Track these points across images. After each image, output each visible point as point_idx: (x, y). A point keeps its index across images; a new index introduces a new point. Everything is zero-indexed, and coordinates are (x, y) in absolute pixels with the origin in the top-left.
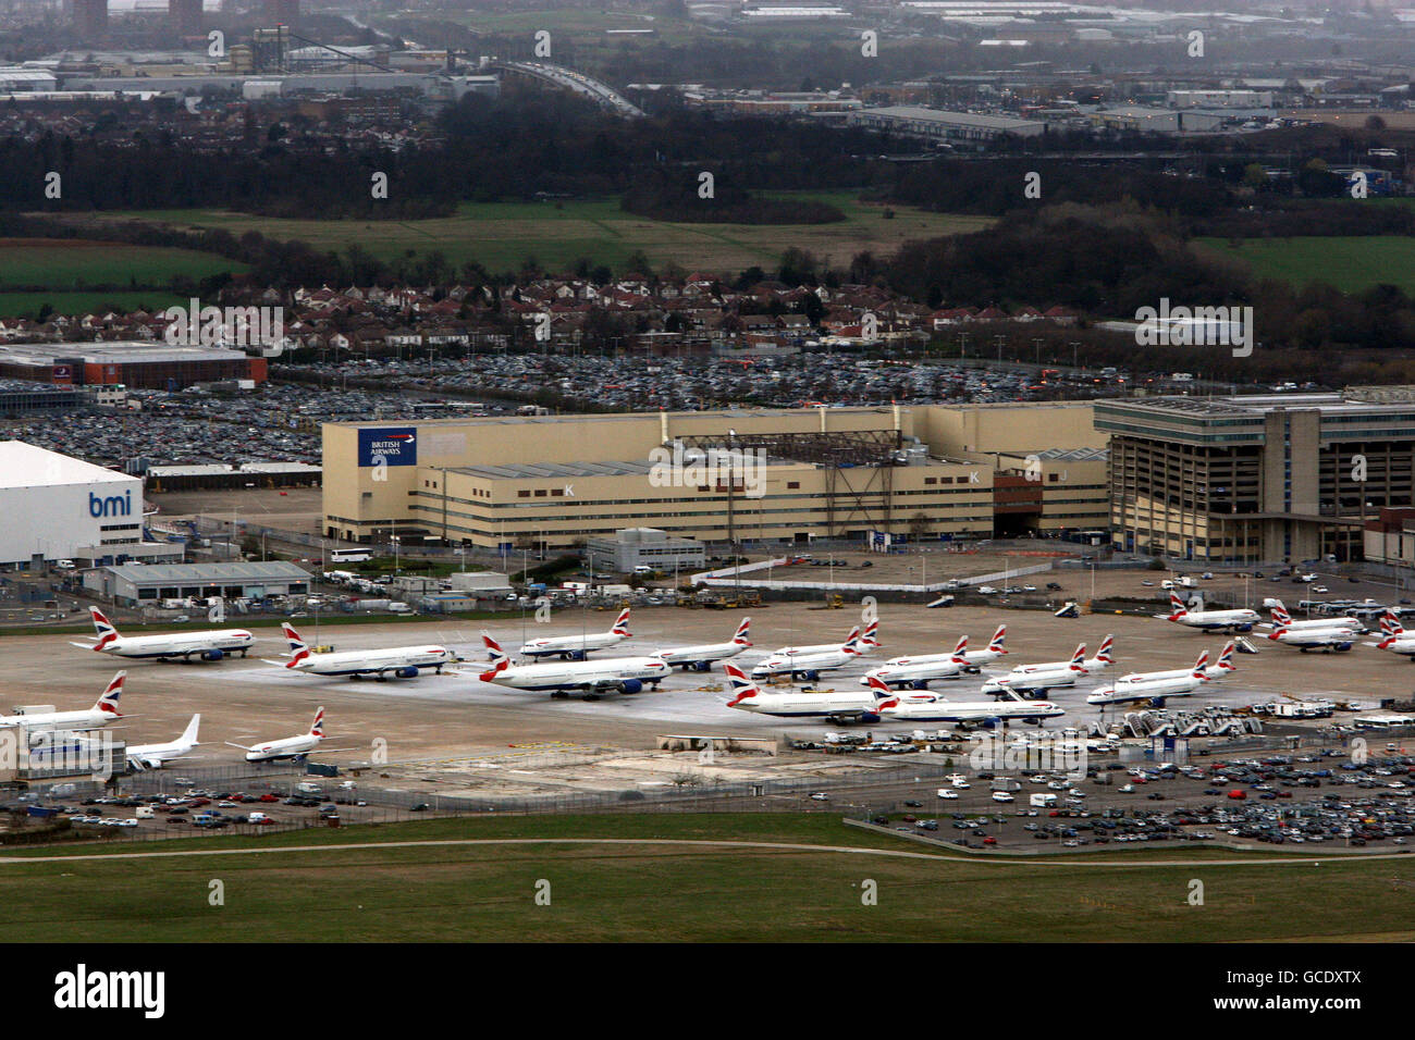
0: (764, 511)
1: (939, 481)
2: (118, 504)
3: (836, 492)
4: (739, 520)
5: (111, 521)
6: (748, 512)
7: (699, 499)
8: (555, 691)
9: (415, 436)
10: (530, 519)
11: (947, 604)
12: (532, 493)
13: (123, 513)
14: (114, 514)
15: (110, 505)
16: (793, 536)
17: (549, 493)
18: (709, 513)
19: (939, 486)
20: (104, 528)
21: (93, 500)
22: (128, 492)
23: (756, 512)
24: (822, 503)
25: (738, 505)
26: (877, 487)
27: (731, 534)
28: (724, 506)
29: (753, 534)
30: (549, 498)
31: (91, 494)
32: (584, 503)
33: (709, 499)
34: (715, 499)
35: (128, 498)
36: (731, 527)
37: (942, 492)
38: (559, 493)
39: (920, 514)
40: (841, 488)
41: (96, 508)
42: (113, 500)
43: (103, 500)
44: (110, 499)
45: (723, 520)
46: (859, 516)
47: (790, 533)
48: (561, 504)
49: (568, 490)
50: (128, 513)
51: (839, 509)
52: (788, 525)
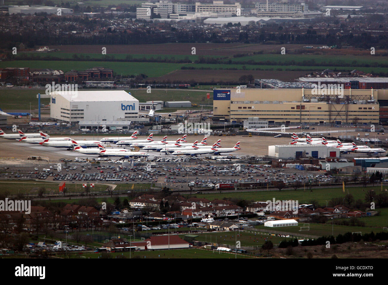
0: (311, 115)
1: (363, 108)
2: (131, 107)
3: (332, 110)
4: (303, 117)
5: (128, 111)
6: (306, 115)
7: (291, 111)
8: (68, 148)
9: (230, 92)
10: (242, 115)
11: (280, 137)
12: (242, 108)
13: (132, 110)
14: (129, 109)
15: (128, 107)
16: (319, 122)
17: (247, 108)
18: (295, 115)
19: (363, 110)
20: (126, 113)
21: (122, 106)
22: (134, 104)
23: (308, 115)
24: (327, 113)
25: (303, 113)
26: (344, 109)
27: (301, 121)
28: (299, 113)
29: (307, 121)
30: (247, 109)
31: (122, 104)
32: (257, 111)
33: (294, 111)
34: (296, 111)
35: (134, 106)
36: (301, 119)
37: (364, 111)
38: (250, 108)
39: (356, 117)
40: (333, 109)
41: (124, 108)
42: (129, 106)
43: (126, 106)
44: (128, 106)
45: (299, 117)
46: (338, 117)
47: (318, 121)
48: (250, 111)
49: (253, 107)
50: (134, 110)
51: (333, 115)
52: (318, 119)
